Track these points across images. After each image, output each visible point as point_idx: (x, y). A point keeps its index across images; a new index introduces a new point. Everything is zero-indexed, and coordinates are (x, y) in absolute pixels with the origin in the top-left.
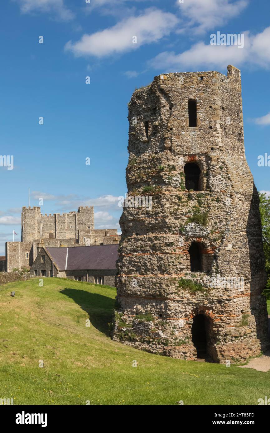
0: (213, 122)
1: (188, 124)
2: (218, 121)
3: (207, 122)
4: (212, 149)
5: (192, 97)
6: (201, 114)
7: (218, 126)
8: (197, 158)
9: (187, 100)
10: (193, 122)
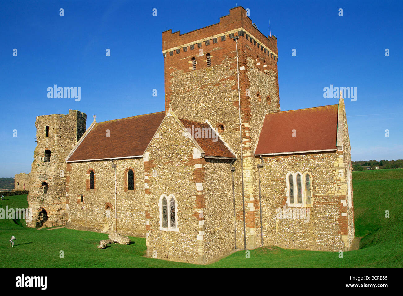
0: (54, 135)
1: (45, 136)
2: (56, 134)
3: (52, 135)
4: (53, 145)
5: (47, 125)
6: (50, 131)
7: (56, 136)
8: (48, 149)
9: (45, 126)
10: (47, 135)
